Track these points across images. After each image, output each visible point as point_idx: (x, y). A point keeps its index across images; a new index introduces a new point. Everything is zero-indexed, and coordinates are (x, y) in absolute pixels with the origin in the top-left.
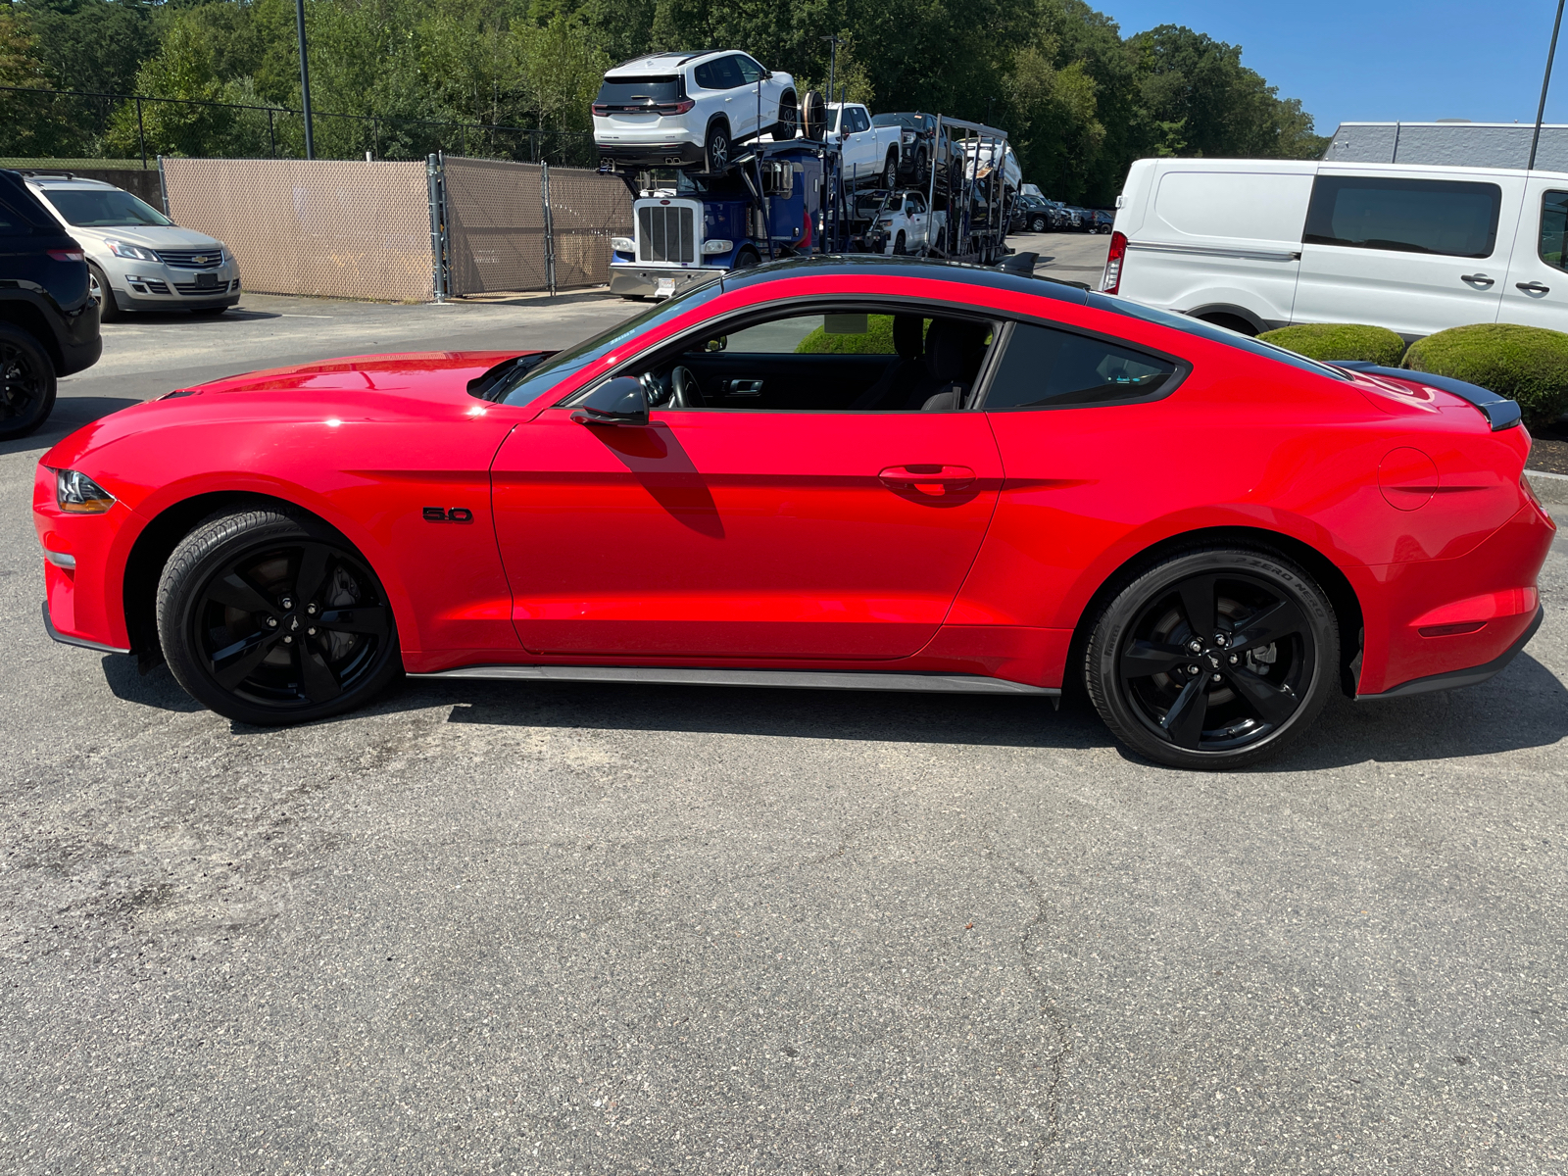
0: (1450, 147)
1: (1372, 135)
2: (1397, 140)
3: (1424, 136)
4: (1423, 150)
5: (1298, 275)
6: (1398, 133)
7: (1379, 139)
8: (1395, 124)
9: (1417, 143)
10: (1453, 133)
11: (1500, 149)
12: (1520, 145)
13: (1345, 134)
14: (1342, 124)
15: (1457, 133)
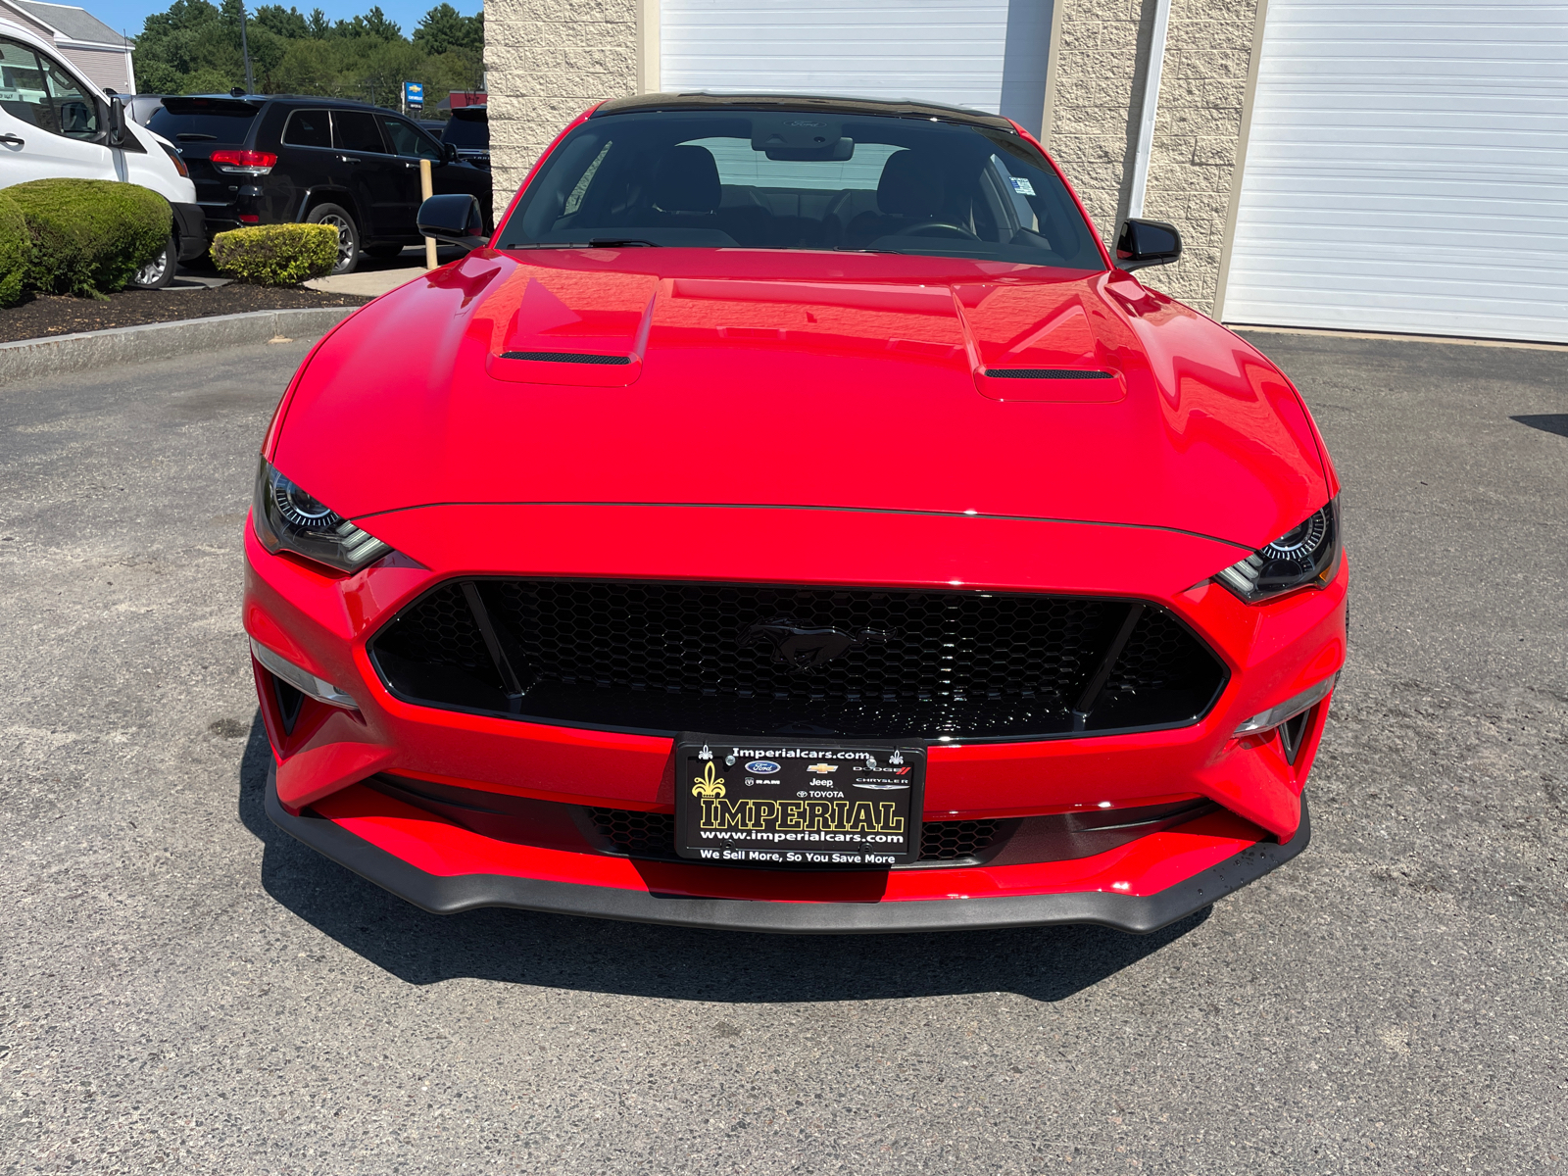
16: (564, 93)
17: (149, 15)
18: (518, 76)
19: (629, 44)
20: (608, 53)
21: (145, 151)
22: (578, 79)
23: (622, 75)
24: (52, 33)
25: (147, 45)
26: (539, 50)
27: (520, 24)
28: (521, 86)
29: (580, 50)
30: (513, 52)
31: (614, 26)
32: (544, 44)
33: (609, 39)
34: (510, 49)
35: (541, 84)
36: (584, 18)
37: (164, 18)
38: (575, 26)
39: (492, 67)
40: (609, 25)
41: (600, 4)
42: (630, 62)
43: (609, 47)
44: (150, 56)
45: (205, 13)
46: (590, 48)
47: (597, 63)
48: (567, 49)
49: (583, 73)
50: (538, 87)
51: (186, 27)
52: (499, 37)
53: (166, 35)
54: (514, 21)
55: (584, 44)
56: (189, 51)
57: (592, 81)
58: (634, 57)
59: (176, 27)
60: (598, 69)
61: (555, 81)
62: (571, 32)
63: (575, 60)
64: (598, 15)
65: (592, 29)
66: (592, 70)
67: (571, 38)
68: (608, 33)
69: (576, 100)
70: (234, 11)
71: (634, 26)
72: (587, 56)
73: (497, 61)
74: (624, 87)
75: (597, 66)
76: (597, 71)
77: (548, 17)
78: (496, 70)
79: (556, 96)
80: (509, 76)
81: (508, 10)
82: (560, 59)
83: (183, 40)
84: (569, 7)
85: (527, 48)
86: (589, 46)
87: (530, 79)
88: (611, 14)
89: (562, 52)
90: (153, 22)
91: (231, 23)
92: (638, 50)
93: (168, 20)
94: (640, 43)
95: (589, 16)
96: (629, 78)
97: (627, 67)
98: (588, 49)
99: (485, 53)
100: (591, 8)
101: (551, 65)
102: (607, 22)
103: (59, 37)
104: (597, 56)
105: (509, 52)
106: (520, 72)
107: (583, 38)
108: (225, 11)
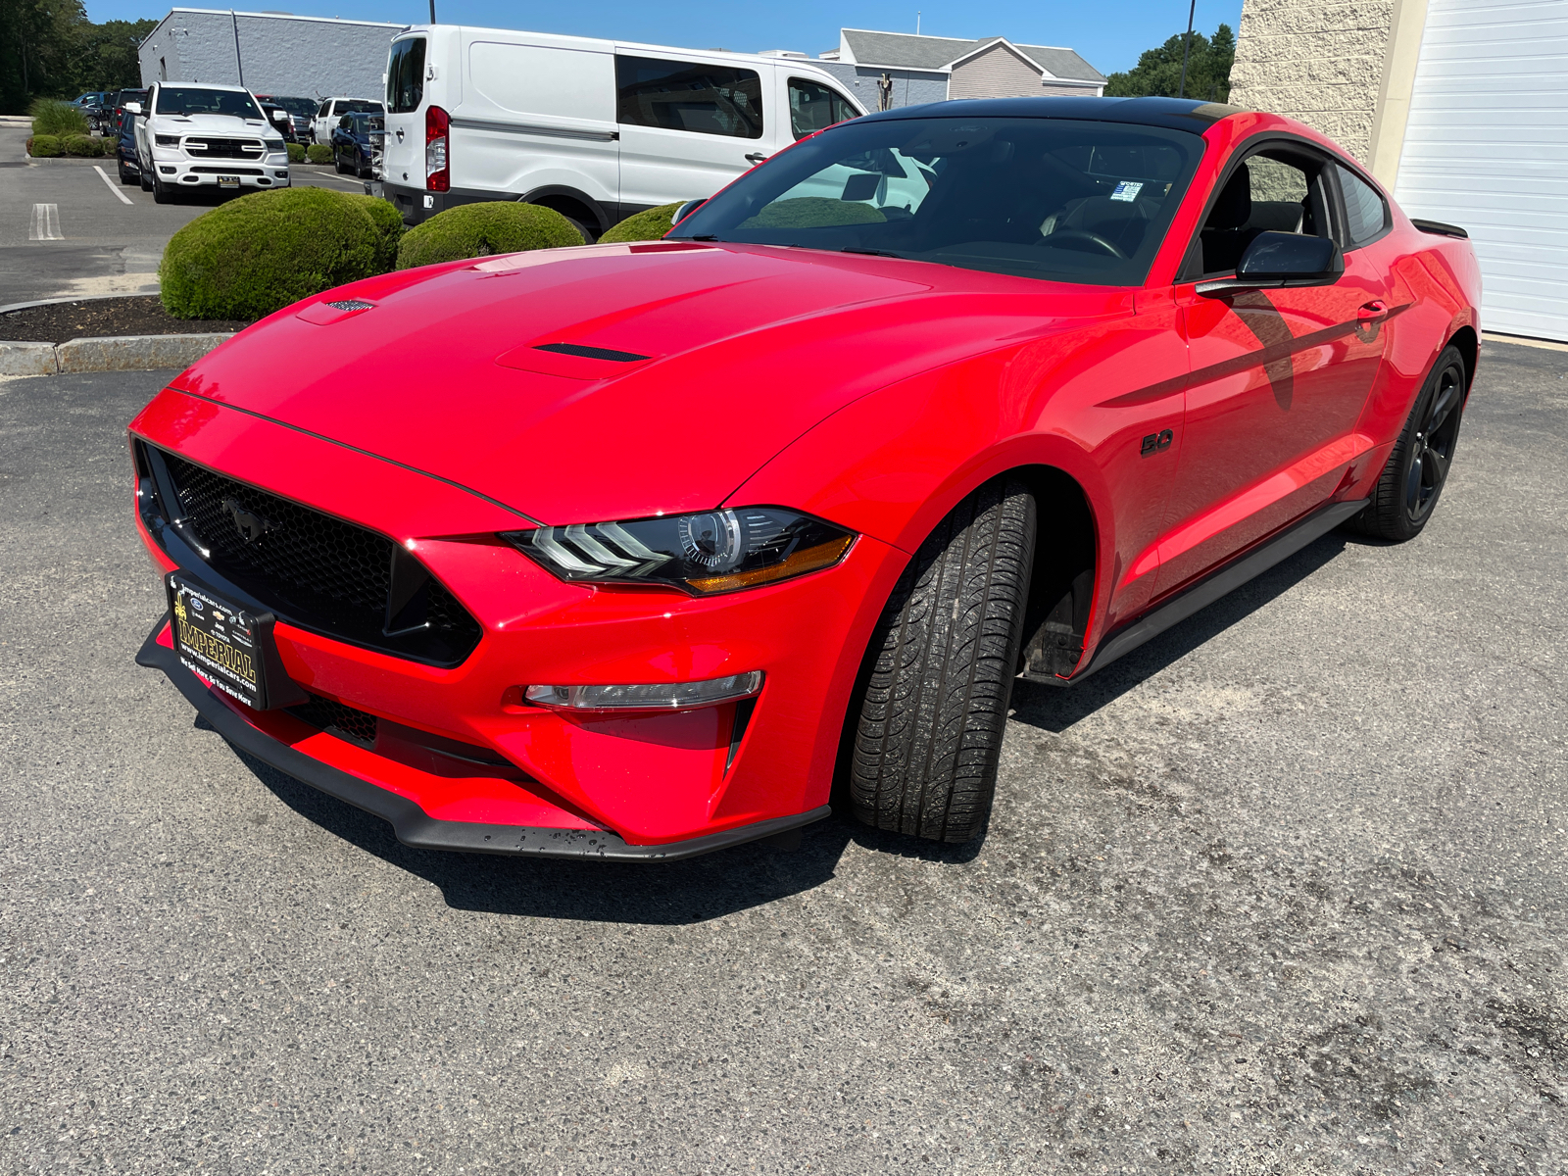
0: (288, 40)
1: (209, 23)
2: (236, 31)
3: (261, 27)
4: (265, 42)
5: (619, 155)
6: (235, 23)
7: (218, 28)
8: (230, 13)
9: (256, 35)
10: (288, 26)
11: (336, 44)
12: (352, 41)
13: (180, 20)
14: (175, 9)
15: (293, 26)
16: (1300, 107)
17: (1145, 51)
18: (1260, 92)
19: (1378, 51)
20: (1353, 62)
21: (905, 176)
22: (1317, 92)
23: (1364, 85)
24: (1041, 73)
25: (1135, 79)
26: (1284, 64)
27: (1271, 38)
28: (1259, 102)
29: (1326, 60)
30: (1259, 67)
31: (1366, 32)
32: (1290, 57)
33: (1358, 47)
34: (1257, 64)
35: (1279, 99)
36: (1336, 27)
37: (1158, 52)
38: (1325, 36)
39: (1236, 84)
40: (1361, 32)
41: (1355, 10)
42: (1375, 70)
43: (1356, 56)
44: (1136, 89)
45: (1196, 46)
46: (1336, 58)
47: (1340, 73)
48: (1312, 61)
49: (1323, 85)
50: (1277, 102)
51: (1175, 60)
52: (1249, 54)
53: (1155, 69)
54: (1266, 36)
55: (1331, 54)
56: (1172, 84)
57: (1331, 93)
58: (1381, 65)
59: (1166, 61)
60: (1341, 79)
61: (1293, 95)
62: (1320, 42)
63: (1318, 72)
64: (1351, 22)
65: (1342, 37)
66: (1334, 81)
67: (1319, 49)
68: (1359, 40)
69: (1311, 113)
70: (1223, 42)
71: (1387, 32)
72: (1332, 67)
73: (1242, 78)
74: (1364, 98)
75: (1340, 77)
76: (1339, 81)
77: (1300, 28)
78: (1240, 87)
79: (1292, 111)
80: (1250, 93)
81: (1263, 25)
82: (1304, 71)
83: (1169, 73)
84: (1322, 16)
85: (1272, 63)
86: (1336, 55)
87: (1269, 94)
88: (1365, 21)
89: (1307, 65)
90: (1147, 56)
91: (1217, 54)
92: (1386, 58)
93: (1160, 54)
94: (1390, 50)
95: (1341, 24)
96: (1371, 88)
97: (1371, 76)
98: (1333, 59)
99: (1232, 71)
100: (1345, 16)
101: (1293, 78)
102: (1359, 29)
103: (1047, 76)
104: (1341, 66)
105: (1254, 67)
106: (1261, 88)
107: (1331, 48)
108: (1215, 43)
